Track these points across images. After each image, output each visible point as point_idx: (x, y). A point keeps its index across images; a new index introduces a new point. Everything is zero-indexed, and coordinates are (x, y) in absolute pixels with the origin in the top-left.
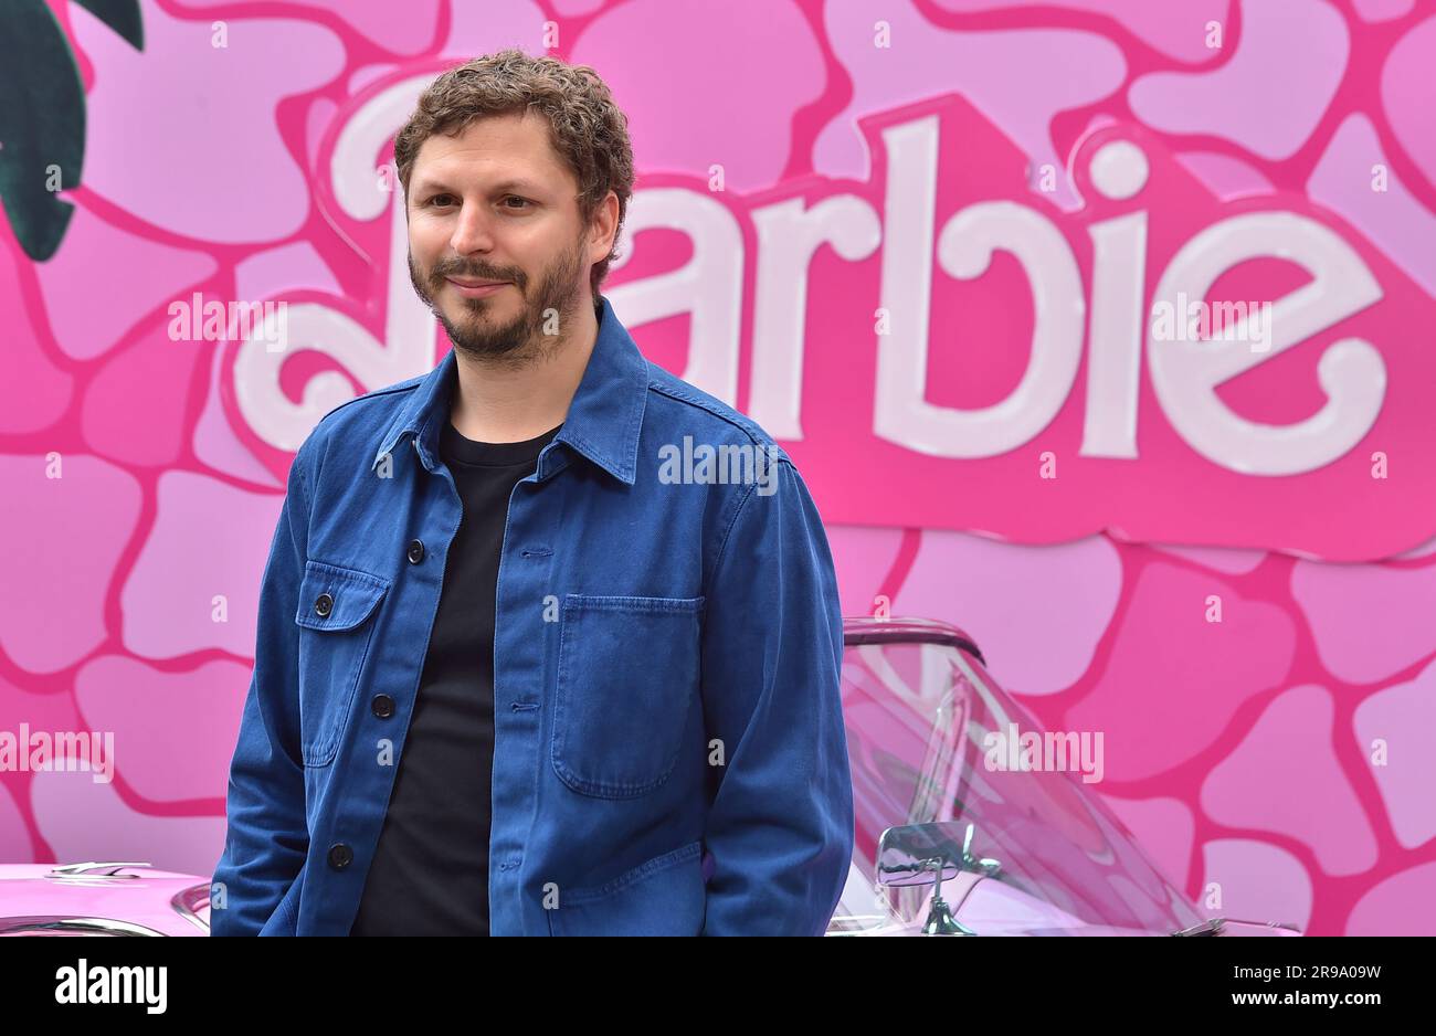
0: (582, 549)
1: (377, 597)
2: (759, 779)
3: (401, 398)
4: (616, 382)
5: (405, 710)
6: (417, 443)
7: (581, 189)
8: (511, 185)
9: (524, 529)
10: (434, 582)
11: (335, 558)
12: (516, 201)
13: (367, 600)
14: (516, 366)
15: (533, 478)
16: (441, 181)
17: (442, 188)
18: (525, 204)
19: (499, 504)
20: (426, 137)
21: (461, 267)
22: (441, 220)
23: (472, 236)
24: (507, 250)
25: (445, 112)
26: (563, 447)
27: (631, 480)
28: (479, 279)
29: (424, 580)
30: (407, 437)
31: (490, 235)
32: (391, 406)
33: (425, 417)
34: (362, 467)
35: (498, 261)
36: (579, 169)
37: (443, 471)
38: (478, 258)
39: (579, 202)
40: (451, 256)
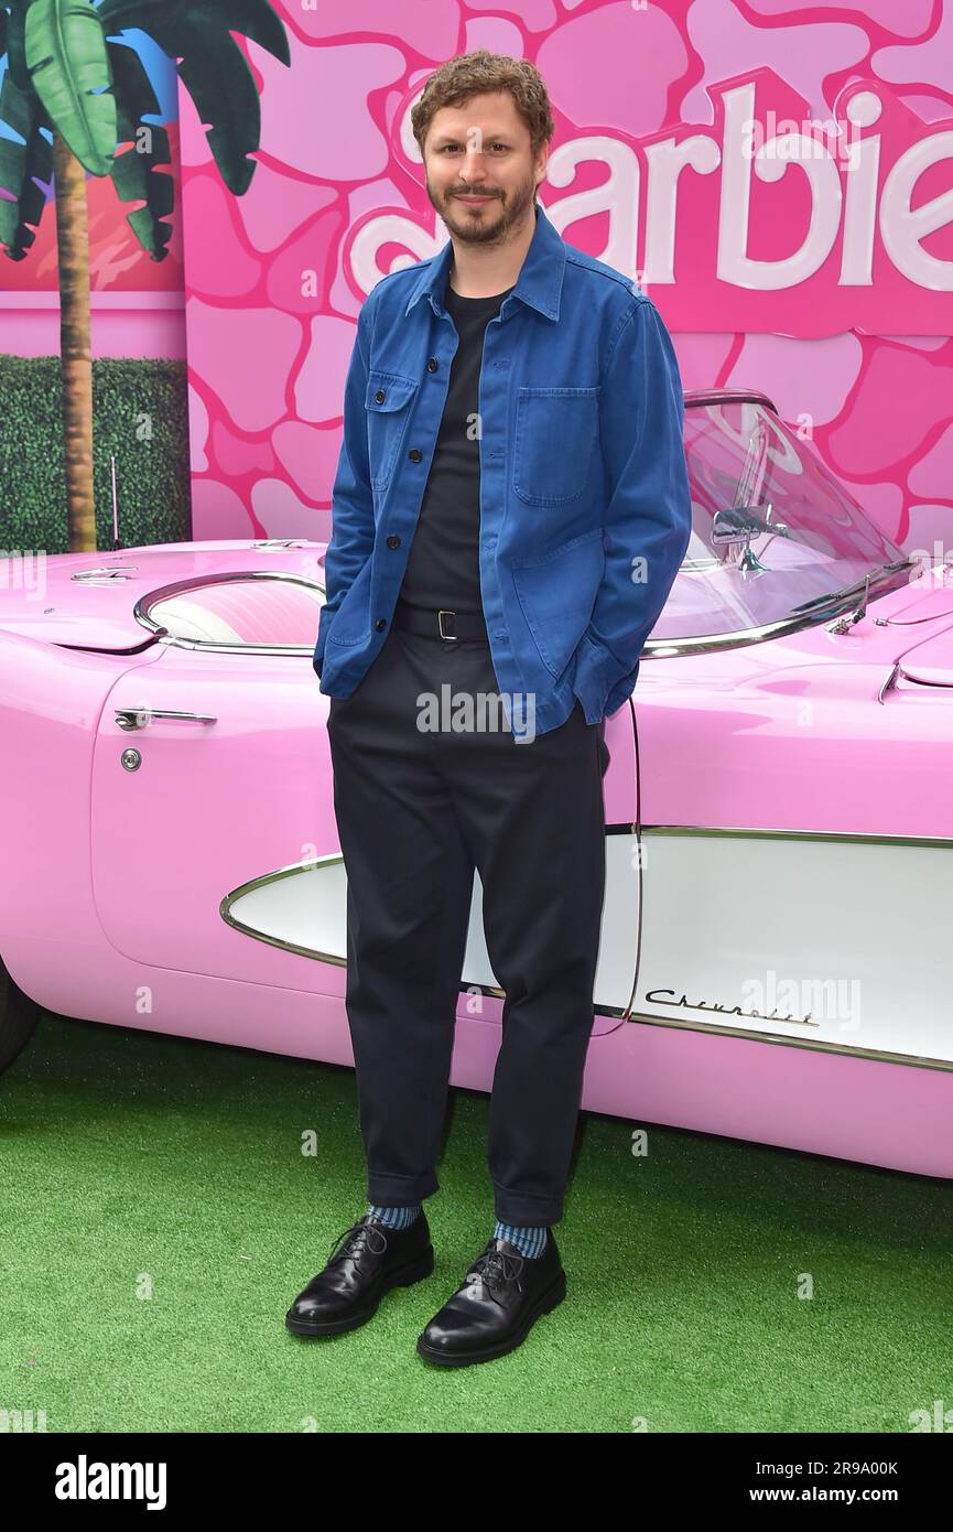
0: (528, 361)
1: (411, 392)
2: (635, 493)
3: (420, 272)
4: (546, 258)
5: (428, 458)
6: (431, 300)
7: (532, 138)
8: (496, 138)
9: (494, 350)
10: (444, 383)
11: (385, 369)
12: (499, 147)
13: (406, 394)
14: (492, 249)
15: (498, 319)
16: (453, 137)
17: (452, 141)
18: (503, 149)
19: (480, 335)
20: (439, 109)
21: (466, 189)
22: (452, 161)
23: (475, 170)
24: (495, 178)
25: (453, 92)
26: (516, 301)
27: (557, 319)
28: (479, 196)
29: (439, 382)
30: (425, 296)
31: (485, 170)
32: (415, 277)
33: (434, 285)
34: (399, 315)
35: (488, 184)
36: (532, 125)
37: (447, 316)
38: (478, 185)
39: (531, 146)
40: (458, 183)
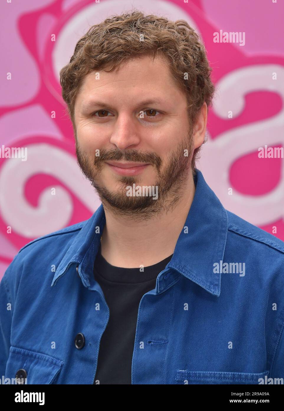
0: (187, 339)
1: (55, 372)
3: (69, 237)
4: (206, 227)
6: (79, 270)
7: (189, 102)
8: (150, 102)
9: (148, 326)
10: (91, 362)
11: (28, 344)
12: (151, 112)
13: (49, 374)
14: (147, 217)
15: (153, 292)
16: (104, 101)
17: (103, 105)
18: (157, 113)
19: (132, 308)
20: (89, 72)
21: (118, 155)
22: (102, 126)
23: (127, 136)
24: (149, 143)
25: (104, 56)
26: (172, 272)
27: (217, 293)
28: (132, 162)
29: (85, 360)
30: (73, 265)
31: (137, 135)
32: (63, 243)
33: (84, 252)
34: (45, 284)
35: (142, 150)
36: (189, 89)
37: (97, 288)
38: (131, 151)
39: (189, 110)
40: (109, 148)
